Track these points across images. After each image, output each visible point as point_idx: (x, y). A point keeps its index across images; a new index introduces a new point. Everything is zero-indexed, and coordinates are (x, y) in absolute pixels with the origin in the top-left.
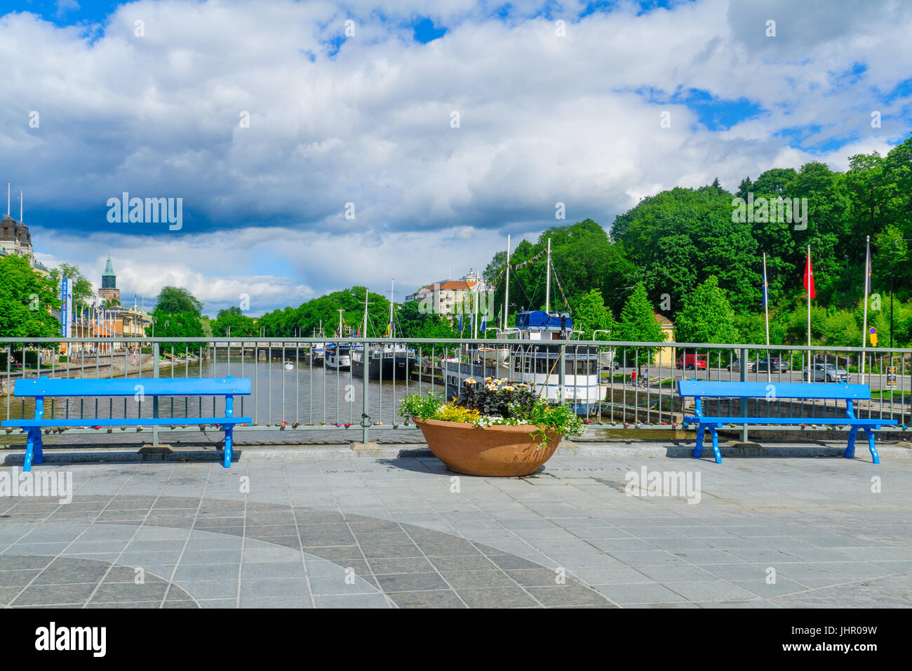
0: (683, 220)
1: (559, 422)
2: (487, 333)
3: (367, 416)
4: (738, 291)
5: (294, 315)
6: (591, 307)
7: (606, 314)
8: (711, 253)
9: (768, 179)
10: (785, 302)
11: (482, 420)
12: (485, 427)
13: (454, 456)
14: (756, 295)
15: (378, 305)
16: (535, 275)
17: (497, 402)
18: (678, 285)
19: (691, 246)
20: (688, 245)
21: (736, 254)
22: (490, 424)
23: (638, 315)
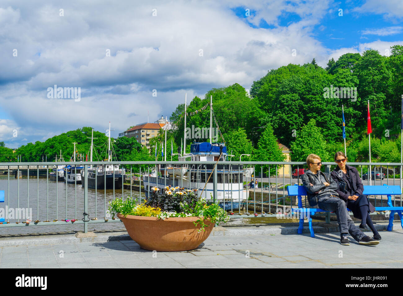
0: (295, 85)
1: (212, 214)
2: (173, 157)
3: (86, 214)
4: (329, 129)
5: (42, 146)
6: (239, 139)
7: (248, 144)
8: (311, 105)
9: (344, 59)
10: (356, 135)
11: (162, 214)
12: (164, 219)
13: (145, 239)
14: (339, 131)
15: (100, 139)
16: (203, 119)
17: (172, 202)
18: (293, 125)
19: (299, 101)
20: (298, 99)
21: (326, 106)
22: (168, 217)
23: (268, 145)
